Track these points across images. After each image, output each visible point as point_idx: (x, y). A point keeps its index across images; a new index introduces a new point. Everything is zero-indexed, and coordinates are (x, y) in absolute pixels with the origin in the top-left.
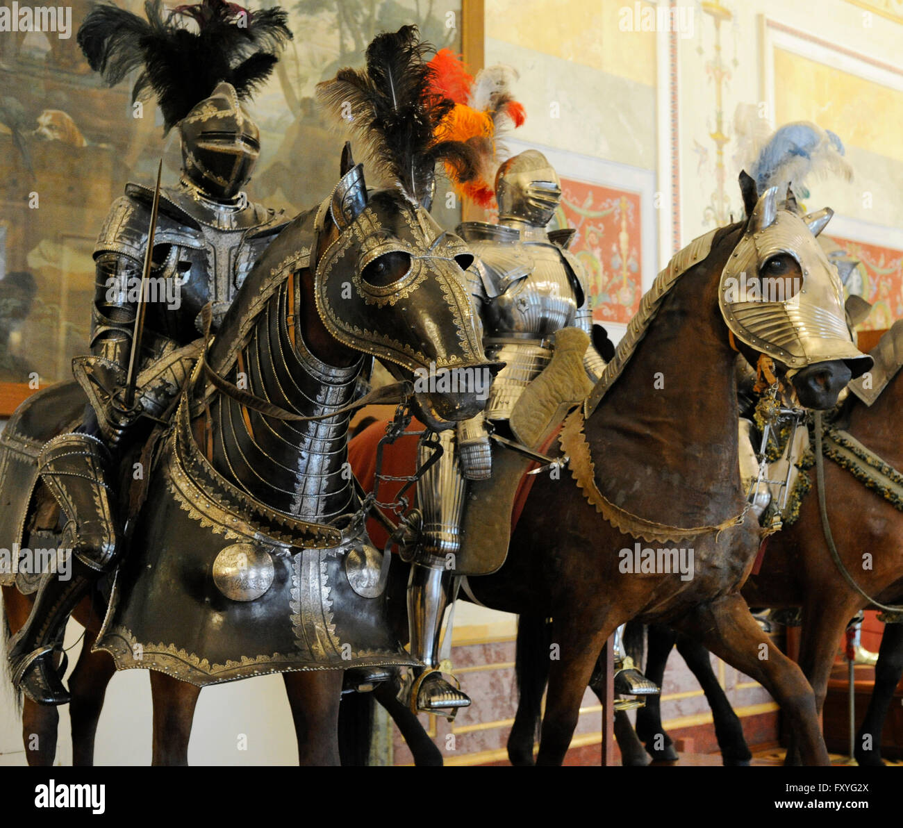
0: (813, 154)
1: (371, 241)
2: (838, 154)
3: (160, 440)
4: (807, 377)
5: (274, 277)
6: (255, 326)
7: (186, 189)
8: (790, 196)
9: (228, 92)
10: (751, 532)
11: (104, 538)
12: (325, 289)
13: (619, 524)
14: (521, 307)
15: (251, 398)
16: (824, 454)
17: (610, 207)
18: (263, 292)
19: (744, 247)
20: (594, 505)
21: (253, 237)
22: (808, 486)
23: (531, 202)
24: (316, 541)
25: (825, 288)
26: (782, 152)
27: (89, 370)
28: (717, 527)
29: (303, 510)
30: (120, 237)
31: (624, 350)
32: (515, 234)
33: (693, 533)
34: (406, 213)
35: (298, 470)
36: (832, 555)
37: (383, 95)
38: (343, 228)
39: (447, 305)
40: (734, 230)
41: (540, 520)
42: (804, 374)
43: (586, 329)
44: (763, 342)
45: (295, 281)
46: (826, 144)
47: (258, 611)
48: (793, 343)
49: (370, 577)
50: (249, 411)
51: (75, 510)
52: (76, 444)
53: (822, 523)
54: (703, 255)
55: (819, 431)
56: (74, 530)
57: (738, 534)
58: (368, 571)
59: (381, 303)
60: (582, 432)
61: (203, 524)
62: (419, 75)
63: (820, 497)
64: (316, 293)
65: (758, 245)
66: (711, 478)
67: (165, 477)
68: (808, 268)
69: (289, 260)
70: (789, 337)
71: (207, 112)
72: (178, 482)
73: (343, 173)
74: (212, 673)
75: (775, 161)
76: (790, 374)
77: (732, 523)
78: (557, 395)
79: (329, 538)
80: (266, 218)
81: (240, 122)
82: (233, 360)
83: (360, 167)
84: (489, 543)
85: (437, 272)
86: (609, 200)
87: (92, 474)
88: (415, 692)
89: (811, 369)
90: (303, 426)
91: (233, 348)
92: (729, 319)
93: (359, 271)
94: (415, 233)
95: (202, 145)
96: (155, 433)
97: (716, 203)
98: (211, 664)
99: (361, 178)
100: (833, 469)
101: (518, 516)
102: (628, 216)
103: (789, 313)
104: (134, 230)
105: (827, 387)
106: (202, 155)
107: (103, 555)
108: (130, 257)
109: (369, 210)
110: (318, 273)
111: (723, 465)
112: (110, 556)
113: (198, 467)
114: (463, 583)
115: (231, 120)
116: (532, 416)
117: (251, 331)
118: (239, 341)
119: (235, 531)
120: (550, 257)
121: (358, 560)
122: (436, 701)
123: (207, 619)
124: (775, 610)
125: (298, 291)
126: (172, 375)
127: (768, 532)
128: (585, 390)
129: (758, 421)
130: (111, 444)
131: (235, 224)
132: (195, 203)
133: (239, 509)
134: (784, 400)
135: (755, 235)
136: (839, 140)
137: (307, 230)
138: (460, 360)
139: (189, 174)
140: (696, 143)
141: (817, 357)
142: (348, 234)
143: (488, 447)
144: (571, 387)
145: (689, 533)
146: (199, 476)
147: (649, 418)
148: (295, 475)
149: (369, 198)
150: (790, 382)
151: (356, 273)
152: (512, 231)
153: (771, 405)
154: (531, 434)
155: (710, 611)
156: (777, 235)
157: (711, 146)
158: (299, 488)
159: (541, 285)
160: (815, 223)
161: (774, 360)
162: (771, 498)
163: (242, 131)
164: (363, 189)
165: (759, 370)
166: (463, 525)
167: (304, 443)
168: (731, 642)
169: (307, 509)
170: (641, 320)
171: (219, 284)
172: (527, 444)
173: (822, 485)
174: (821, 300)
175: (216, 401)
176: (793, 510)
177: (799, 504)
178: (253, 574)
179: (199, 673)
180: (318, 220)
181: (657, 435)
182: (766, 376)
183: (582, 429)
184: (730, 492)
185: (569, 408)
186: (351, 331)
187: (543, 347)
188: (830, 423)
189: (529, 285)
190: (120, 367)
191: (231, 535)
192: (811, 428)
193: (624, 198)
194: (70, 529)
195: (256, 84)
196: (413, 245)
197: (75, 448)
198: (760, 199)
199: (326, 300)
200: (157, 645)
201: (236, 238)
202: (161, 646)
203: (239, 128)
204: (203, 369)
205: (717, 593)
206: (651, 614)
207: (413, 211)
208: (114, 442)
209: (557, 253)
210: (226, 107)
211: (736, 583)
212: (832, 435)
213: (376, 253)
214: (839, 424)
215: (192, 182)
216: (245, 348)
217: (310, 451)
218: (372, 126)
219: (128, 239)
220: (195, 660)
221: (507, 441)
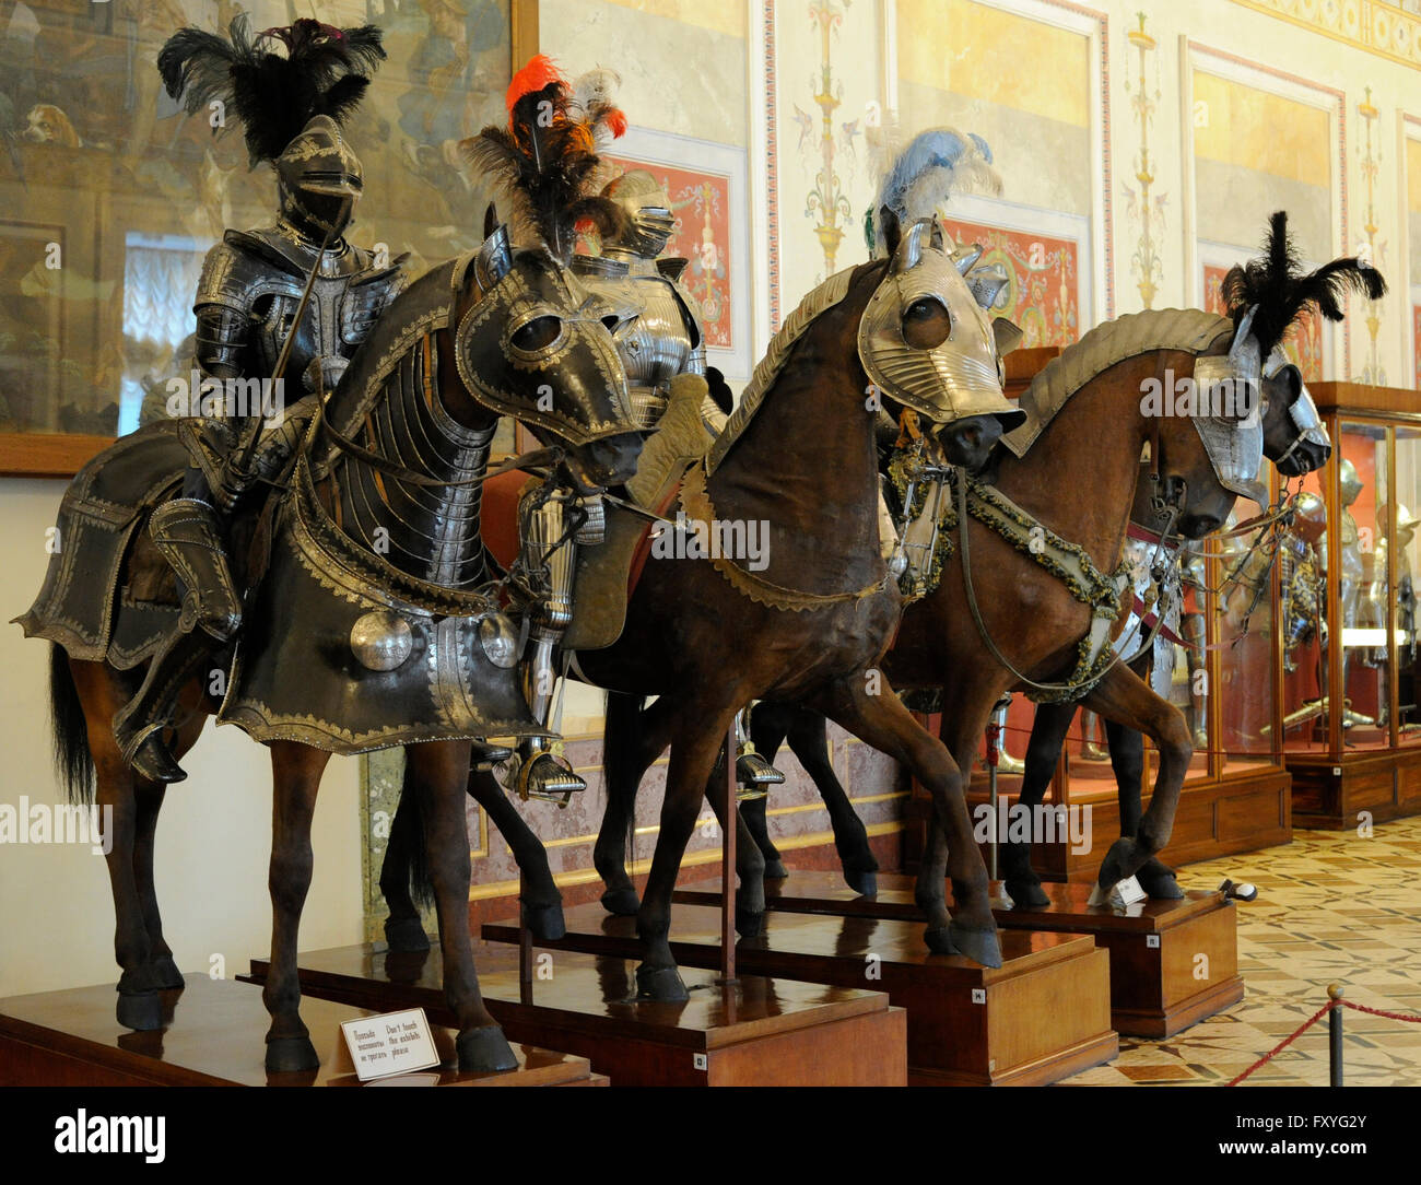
0: (957, 163)
1: (520, 305)
2: (985, 163)
3: (278, 505)
4: (957, 431)
5: (407, 336)
6: (384, 387)
7: (285, 233)
8: (936, 231)
9: (327, 125)
10: (892, 600)
11: (230, 608)
12: (467, 351)
13: (749, 592)
14: (632, 351)
15: (385, 462)
16: (968, 513)
17: (691, 195)
18: (393, 351)
19: (886, 289)
20: (722, 572)
21: (357, 285)
22: (950, 549)
23: (641, 231)
24: (461, 609)
25: (974, 335)
26: (921, 162)
27: (198, 432)
28: (857, 594)
29: (439, 577)
30: (224, 289)
31: (750, 400)
32: (624, 268)
33: (831, 601)
34: (551, 274)
35: (434, 536)
36: (978, 629)
37: (526, 152)
38: (487, 290)
39: (598, 371)
40: (872, 270)
41: (659, 588)
42: (951, 429)
43: (699, 371)
44: (907, 394)
45: (430, 341)
46: (972, 151)
47: (392, 681)
48: (939, 396)
49: (504, 646)
50: (381, 474)
51: (196, 579)
52: (188, 509)
53: (965, 592)
54: (840, 296)
55: (963, 486)
56: (197, 600)
57: (877, 602)
58: (502, 641)
59: (532, 368)
60: (705, 492)
61: (336, 593)
62: (562, 131)
63: (964, 561)
64: (457, 355)
65: (901, 288)
66: (849, 541)
67: (290, 544)
68: (956, 313)
69: (423, 319)
70: (936, 388)
71: (308, 151)
72: (307, 550)
73: (487, 234)
74: (356, 742)
75: (913, 173)
76: (936, 428)
77: (873, 590)
78: (674, 450)
79: (475, 605)
80: (367, 263)
81: (344, 161)
82: (360, 422)
83: (504, 229)
84: (603, 614)
85: (587, 337)
86: (688, 188)
87: (210, 542)
88: (525, 776)
89: (960, 424)
90: (440, 491)
91: (359, 408)
92: (869, 368)
93: (507, 335)
94: (562, 295)
95: (304, 186)
96: (273, 499)
97: (822, 186)
98: (353, 734)
99: (506, 239)
100: (979, 530)
101: (636, 581)
102: (712, 207)
103: (936, 363)
104: (237, 281)
105: (977, 443)
106: (303, 196)
107: (229, 625)
108: (235, 310)
109: (514, 272)
110: (460, 335)
111: (862, 528)
112: (236, 627)
113: (330, 535)
114: (571, 660)
115: (335, 158)
116: (648, 474)
117: (381, 393)
118: (366, 403)
119: (372, 600)
120: (660, 291)
121: (492, 629)
122: (550, 785)
123: (343, 689)
124: (910, 691)
125: (435, 351)
126: (283, 437)
127: (909, 599)
128: (702, 443)
129: (893, 474)
130: (225, 510)
131: (337, 271)
132: (296, 248)
133: (377, 578)
134: (929, 457)
135: (898, 277)
136: (986, 146)
137: (441, 288)
138: (613, 426)
139: (288, 217)
140: (797, 109)
141: (965, 411)
142: (493, 296)
143: (601, 509)
144: (688, 439)
145: (825, 601)
146: (329, 543)
147: (781, 476)
148: (431, 542)
149: (514, 258)
150: (936, 438)
151: (504, 337)
152: (620, 265)
153: (915, 463)
154: (647, 493)
155: (847, 686)
156: (922, 277)
157: (817, 112)
158: (436, 555)
159: (653, 324)
160: (963, 261)
161: (919, 413)
162: (908, 563)
163: (347, 170)
164: (508, 250)
165: (902, 424)
166: (574, 595)
167: (441, 508)
168: (870, 719)
169: (443, 577)
170: (769, 368)
171: (325, 336)
172: (642, 505)
173: (966, 548)
174: (970, 348)
175: (342, 464)
176: (933, 576)
177: (940, 569)
178: (389, 643)
179: (342, 743)
180: (456, 277)
181: (788, 495)
182: (910, 431)
183: (705, 488)
184: (870, 557)
185: (687, 464)
186: (498, 396)
187: (656, 396)
188: (975, 477)
189: (640, 324)
190: (229, 428)
191: (366, 603)
192: (954, 483)
193: (707, 185)
194: (192, 599)
195: (347, 109)
196: (562, 308)
197: (186, 514)
198: (903, 238)
199: (469, 363)
200: (294, 715)
201: (340, 286)
202: (298, 717)
203: (343, 167)
204: (321, 427)
205: (854, 666)
206: (783, 689)
207: (558, 272)
208: (228, 508)
209: (668, 288)
210: (329, 144)
211: (876, 655)
212: (977, 491)
213: (526, 318)
214: (986, 479)
215: (291, 226)
216: (374, 410)
217: (446, 516)
218: (518, 184)
219: (232, 290)
220: (336, 730)
221: (621, 501)
